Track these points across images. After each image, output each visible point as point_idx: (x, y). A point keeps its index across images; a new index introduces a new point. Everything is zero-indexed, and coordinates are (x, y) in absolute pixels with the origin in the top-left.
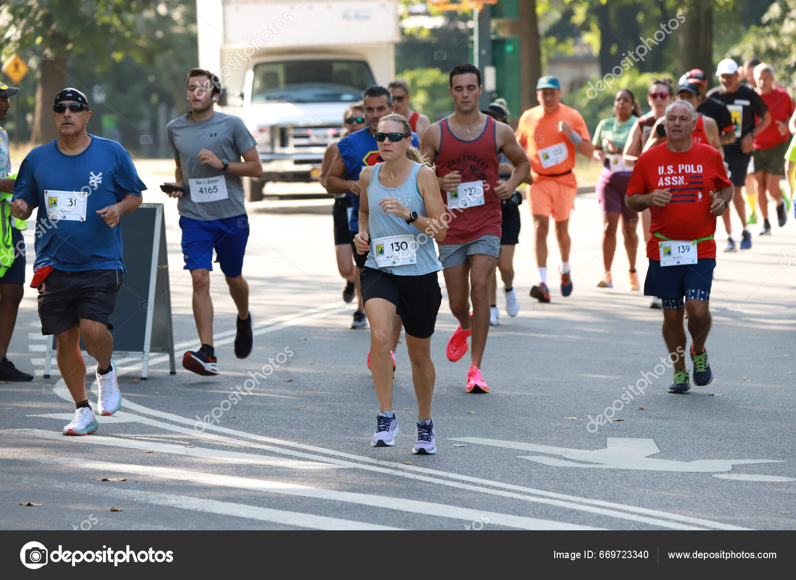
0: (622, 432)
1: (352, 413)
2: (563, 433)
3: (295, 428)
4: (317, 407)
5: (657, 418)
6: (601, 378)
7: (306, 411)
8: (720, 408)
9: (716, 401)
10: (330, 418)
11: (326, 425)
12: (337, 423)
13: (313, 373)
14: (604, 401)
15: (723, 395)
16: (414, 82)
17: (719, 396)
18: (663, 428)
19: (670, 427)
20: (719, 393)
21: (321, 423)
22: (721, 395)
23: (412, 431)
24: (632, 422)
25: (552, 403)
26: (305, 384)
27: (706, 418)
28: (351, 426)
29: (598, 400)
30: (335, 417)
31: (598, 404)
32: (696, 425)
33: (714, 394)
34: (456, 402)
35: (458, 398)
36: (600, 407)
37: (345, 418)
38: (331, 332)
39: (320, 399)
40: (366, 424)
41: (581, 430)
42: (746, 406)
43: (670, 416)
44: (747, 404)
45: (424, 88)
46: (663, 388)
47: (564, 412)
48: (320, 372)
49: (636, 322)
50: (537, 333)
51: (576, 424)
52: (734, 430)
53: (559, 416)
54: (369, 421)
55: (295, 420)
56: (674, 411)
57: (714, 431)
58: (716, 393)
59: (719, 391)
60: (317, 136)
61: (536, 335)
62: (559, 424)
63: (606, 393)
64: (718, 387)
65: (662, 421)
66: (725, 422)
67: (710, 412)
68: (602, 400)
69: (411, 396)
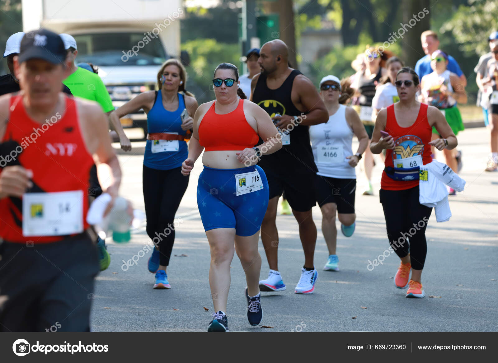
0: (361, 327)
1: (147, 312)
2: (314, 327)
3: (102, 325)
4: (119, 308)
5: (389, 315)
6: (344, 284)
7: (110, 312)
8: (438, 307)
9: (435, 302)
10: (130, 317)
11: (127, 322)
12: (135, 320)
13: (117, 281)
14: (346, 302)
15: (441, 297)
16: (195, 50)
17: (437, 298)
18: (393, 323)
19: (399, 323)
20: (437, 296)
21: (123, 321)
22: (439, 297)
23: (195, 326)
24: (368, 319)
25: (306, 304)
26: (110, 289)
27: (427, 315)
28: (147, 323)
29: (342, 301)
30: (134, 316)
31: (342, 304)
32: (419, 321)
33: (433, 296)
34: (230, 303)
35: (232, 300)
36: (343, 307)
37: (142, 316)
38: (131, 248)
39: (122, 302)
40: (159, 321)
41: (329, 325)
42: (459, 306)
43: (399, 314)
44: (459, 304)
45: (204, 55)
46: (393, 292)
47: (316, 310)
48: (122, 280)
49: (372, 240)
50: (294, 248)
51: (325, 320)
52: (449, 325)
53: (312, 314)
54: (161, 319)
55: (102, 318)
56: (402, 310)
57: (434, 326)
58: (435, 295)
59: (437, 295)
60: (119, 93)
61: (293, 250)
62: (312, 321)
63: (348, 295)
64: (436, 291)
65: (392, 318)
66: (442, 318)
67: (430, 311)
68: (345, 301)
69: (195, 299)
